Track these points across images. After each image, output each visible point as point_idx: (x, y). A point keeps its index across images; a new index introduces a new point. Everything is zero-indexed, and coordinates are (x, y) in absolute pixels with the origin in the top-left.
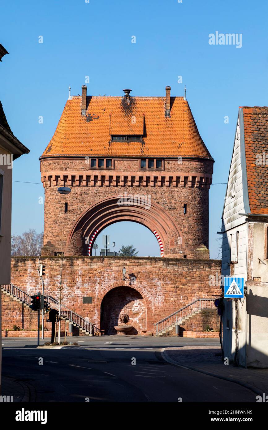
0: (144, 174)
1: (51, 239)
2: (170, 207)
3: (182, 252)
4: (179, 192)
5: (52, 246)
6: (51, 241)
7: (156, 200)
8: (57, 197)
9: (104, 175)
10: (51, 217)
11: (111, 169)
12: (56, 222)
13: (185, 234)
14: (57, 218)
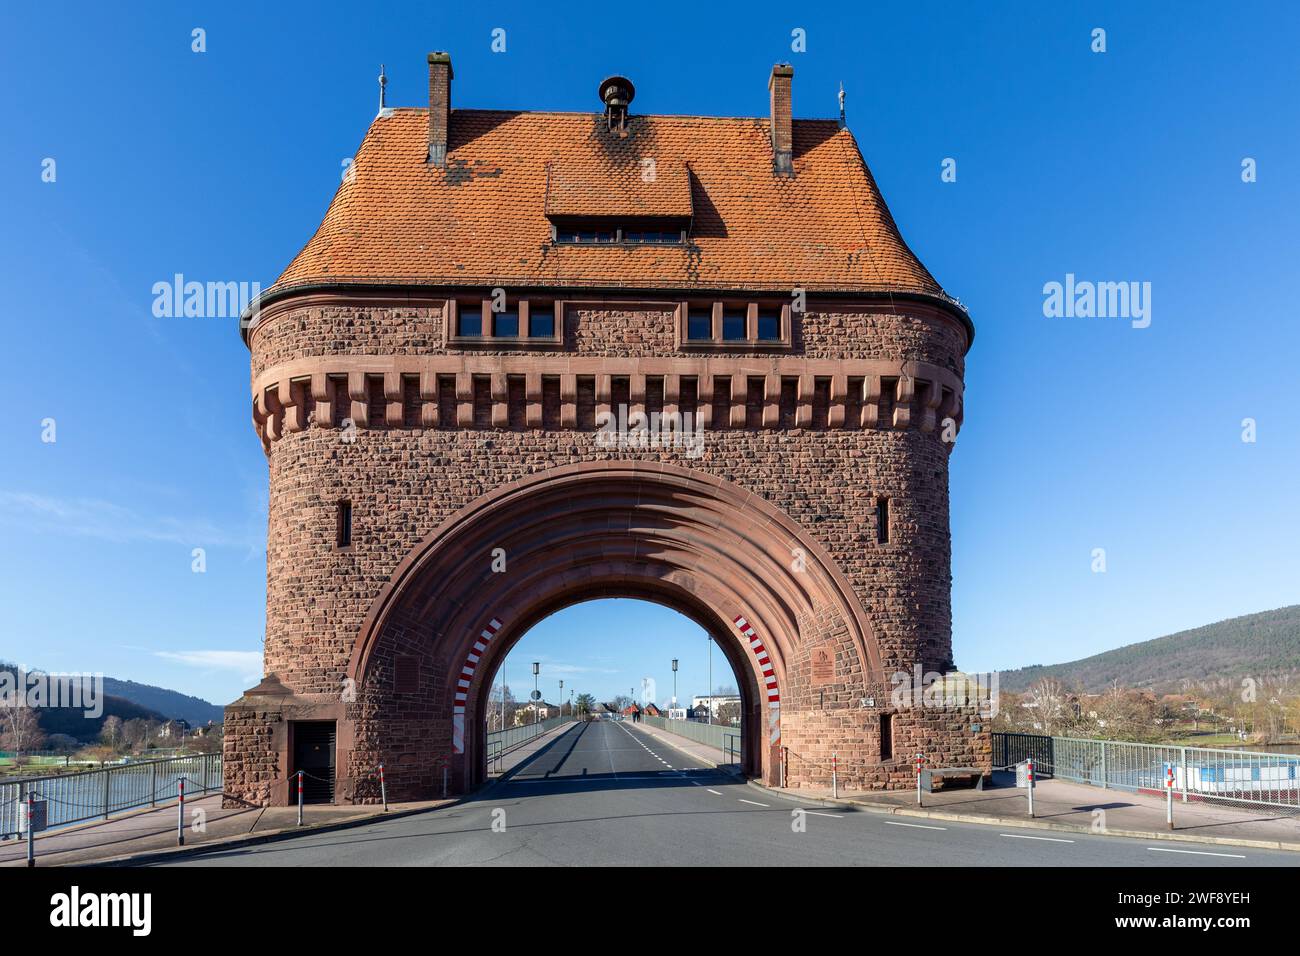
0: (702, 367)
1: (281, 662)
2: (819, 510)
3: (872, 703)
4: (855, 448)
5: (286, 693)
6: (281, 675)
7: (755, 482)
8: (302, 478)
9: (519, 371)
10: (282, 570)
11: (553, 348)
12: (300, 588)
13: (885, 626)
14: (303, 570)
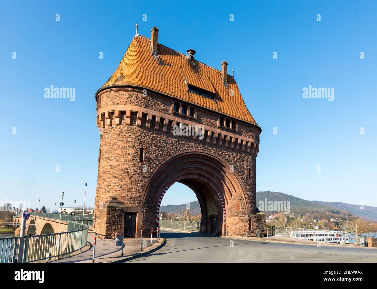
0: (222, 132)
1: (118, 193)
2: (240, 170)
3: (248, 216)
5: (120, 203)
6: (118, 197)
8: (129, 139)
10: (119, 165)
11: (194, 119)
12: (127, 172)
14: (129, 167)
